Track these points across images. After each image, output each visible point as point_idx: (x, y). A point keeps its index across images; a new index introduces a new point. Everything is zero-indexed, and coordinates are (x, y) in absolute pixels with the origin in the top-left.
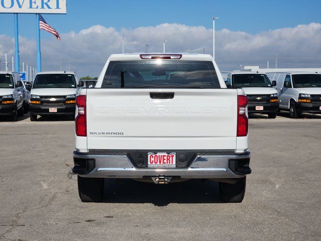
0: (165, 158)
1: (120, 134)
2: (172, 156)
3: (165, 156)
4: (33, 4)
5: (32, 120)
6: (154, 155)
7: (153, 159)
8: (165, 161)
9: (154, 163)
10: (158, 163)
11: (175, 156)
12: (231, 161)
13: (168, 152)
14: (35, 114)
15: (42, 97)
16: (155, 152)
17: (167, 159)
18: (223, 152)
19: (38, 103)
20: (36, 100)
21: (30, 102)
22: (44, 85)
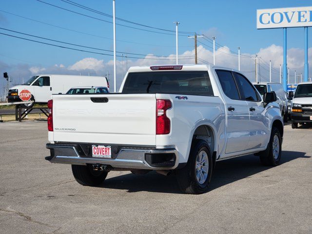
0: (104, 150)
1: (73, 130)
2: (109, 149)
3: (103, 148)
4: (302, 18)
5: (293, 128)
6: (96, 148)
7: (96, 151)
8: (104, 153)
9: (96, 154)
10: (99, 154)
11: (110, 148)
12: (147, 155)
13: (106, 145)
14: (296, 121)
15: (303, 105)
16: (97, 145)
17: (106, 151)
18: (138, 147)
19: (299, 111)
20: (298, 108)
21: (292, 110)
22: (305, 95)
